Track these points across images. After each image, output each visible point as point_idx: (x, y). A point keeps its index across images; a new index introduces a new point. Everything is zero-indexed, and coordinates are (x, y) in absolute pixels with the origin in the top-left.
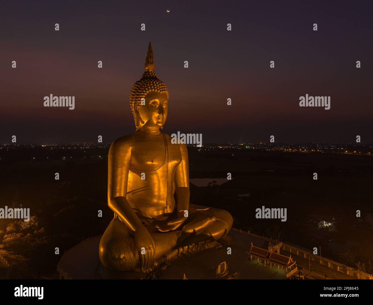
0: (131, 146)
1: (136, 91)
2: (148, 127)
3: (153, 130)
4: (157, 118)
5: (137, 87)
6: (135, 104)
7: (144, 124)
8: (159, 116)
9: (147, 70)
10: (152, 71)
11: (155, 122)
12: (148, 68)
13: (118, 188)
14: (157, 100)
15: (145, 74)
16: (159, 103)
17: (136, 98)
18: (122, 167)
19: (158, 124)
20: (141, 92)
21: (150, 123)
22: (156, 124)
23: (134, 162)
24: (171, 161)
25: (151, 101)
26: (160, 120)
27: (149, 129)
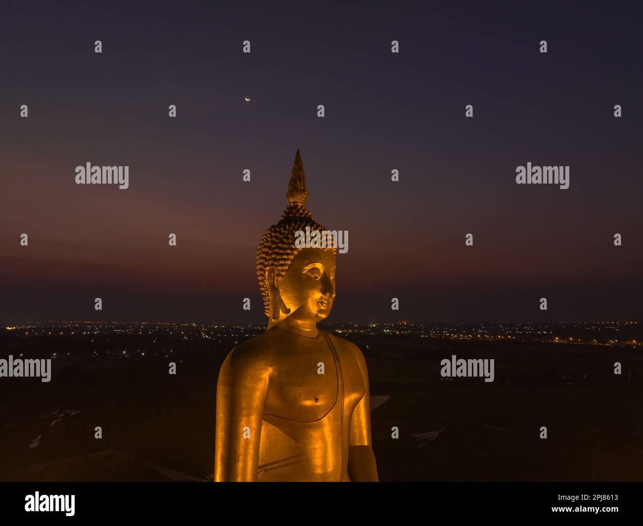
0: (270, 365)
1: (273, 246)
2: (298, 321)
3: (306, 326)
4: (320, 302)
5: (277, 237)
6: (271, 271)
7: (289, 315)
8: (321, 298)
9: (292, 204)
10: (302, 206)
11: (313, 308)
12: (293, 201)
13: (240, 464)
14: (319, 265)
15: (289, 213)
16: (322, 271)
17: (275, 260)
18: (249, 415)
19: (320, 315)
20: (286, 249)
21: (301, 312)
22: (316, 316)
23: (273, 400)
24: (349, 395)
25: (308, 268)
26: (323, 306)
27: (297, 326)
